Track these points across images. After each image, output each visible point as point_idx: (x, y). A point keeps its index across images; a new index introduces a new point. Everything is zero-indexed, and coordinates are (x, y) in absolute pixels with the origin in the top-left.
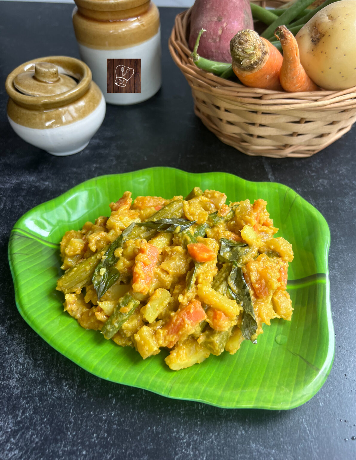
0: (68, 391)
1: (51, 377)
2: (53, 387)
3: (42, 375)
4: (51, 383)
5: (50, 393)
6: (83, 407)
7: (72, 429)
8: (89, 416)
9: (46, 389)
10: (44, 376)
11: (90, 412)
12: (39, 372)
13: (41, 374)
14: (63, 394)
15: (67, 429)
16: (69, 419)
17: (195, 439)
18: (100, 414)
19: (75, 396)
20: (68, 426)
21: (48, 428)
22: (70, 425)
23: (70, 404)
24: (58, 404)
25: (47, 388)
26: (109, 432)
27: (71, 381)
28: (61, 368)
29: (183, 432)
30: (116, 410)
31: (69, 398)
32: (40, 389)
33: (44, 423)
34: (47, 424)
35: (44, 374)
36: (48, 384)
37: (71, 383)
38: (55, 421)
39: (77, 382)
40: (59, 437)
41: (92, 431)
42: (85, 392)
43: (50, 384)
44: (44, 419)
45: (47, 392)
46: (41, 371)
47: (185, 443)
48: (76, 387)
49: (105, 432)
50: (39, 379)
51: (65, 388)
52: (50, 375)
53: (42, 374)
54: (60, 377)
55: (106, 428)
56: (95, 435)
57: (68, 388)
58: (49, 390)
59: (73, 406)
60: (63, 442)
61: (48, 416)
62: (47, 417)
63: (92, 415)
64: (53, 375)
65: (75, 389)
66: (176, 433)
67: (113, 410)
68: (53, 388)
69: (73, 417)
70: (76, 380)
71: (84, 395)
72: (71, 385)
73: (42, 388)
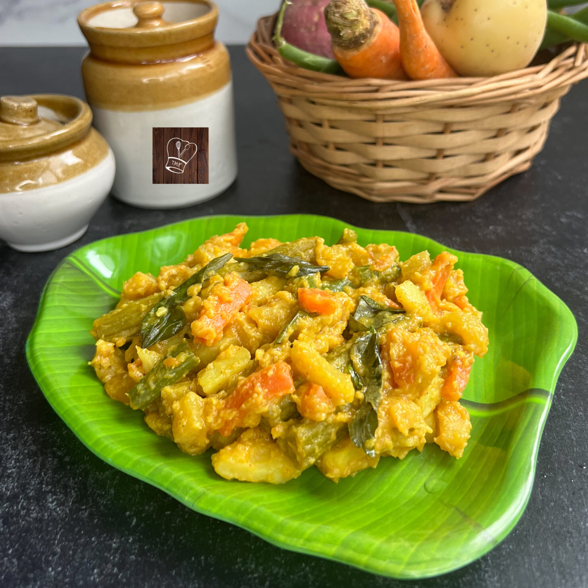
0: (55, 509)
1: (28, 491)
2: (29, 504)
3: (13, 488)
4: (28, 498)
5: (23, 513)
6: (79, 531)
7: (56, 564)
8: (88, 543)
9: (17, 507)
10: (16, 490)
11: (91, 538)
12: (8, 484)
13: (11, 487)
14: (46, 514)
15: (48, 563)
16: (53, 549)
17: (275, 572)
18: (109, 541)
19: (66, 517)
20: (50, 558)
21: (13, 563)
22: (53, 557)
23: (57, 528)
24: (37, 528)
25: (20, 506)
26: (122, 566)
27: (61, 496)
28: (48, 477)
29: (254, 562)
30: (138, 534)
31: (55, 519)
32: (6, 507)
33: (7, 555)
34: (14, 557)
35: (17, 487)
36: (22, 501)
37: (62, 498)
38: (28, 553)
39: (72, 496)
40: (31, 576)
41: (92, 565)
42: (85, 509)
43: (25, 500)
44: (9, 549)
45: (19, 511)
46: (11, 483)
47: (255, 578)
48: (71, 504)
49: (114, 566)
50: (7, 494)
51: (50, 505)
52: (27, 489)
53: (13, 486)
54: (44, 490)
55: (116, 559)
56: (96, 571)
57: (55, 505)
58: (23, 508)
59: (62, 530)
60: (39, 583)
61: (17, 545)
62: (13, 547)
63: (94, 542)
64: (32, 488)
65: (67, 507)
66: (240, 565)
67: (130, 535)
68: (29, 506)
69: (60, 546)
70: (71, 494)
71: (82, 514)
72: (62, 500)
73: (12, 506)
